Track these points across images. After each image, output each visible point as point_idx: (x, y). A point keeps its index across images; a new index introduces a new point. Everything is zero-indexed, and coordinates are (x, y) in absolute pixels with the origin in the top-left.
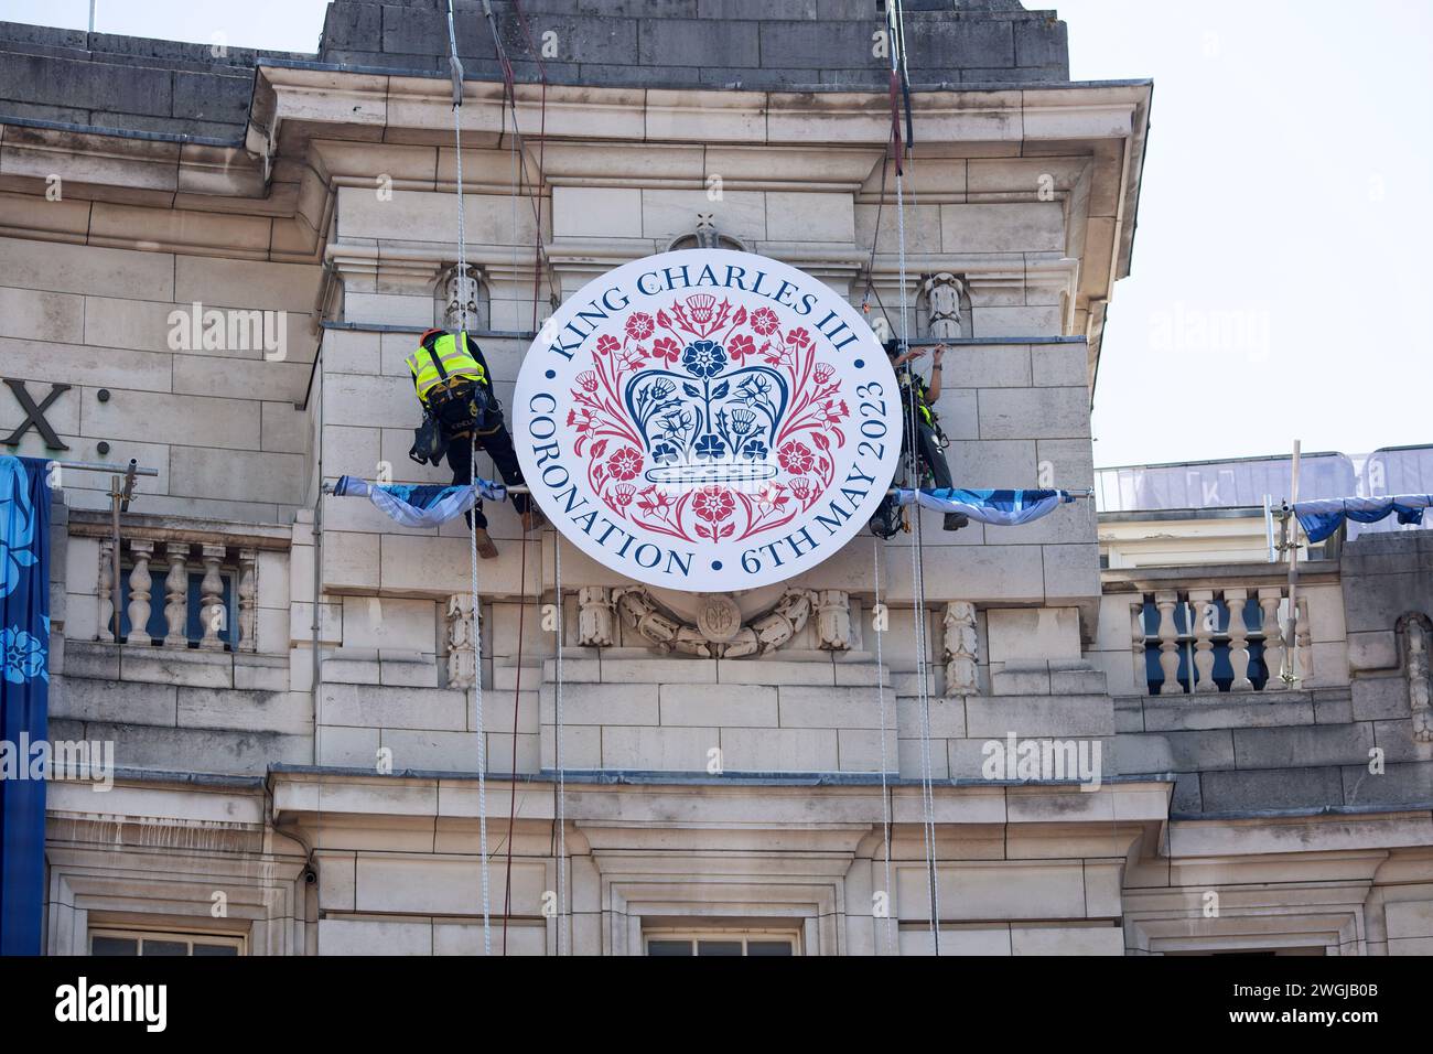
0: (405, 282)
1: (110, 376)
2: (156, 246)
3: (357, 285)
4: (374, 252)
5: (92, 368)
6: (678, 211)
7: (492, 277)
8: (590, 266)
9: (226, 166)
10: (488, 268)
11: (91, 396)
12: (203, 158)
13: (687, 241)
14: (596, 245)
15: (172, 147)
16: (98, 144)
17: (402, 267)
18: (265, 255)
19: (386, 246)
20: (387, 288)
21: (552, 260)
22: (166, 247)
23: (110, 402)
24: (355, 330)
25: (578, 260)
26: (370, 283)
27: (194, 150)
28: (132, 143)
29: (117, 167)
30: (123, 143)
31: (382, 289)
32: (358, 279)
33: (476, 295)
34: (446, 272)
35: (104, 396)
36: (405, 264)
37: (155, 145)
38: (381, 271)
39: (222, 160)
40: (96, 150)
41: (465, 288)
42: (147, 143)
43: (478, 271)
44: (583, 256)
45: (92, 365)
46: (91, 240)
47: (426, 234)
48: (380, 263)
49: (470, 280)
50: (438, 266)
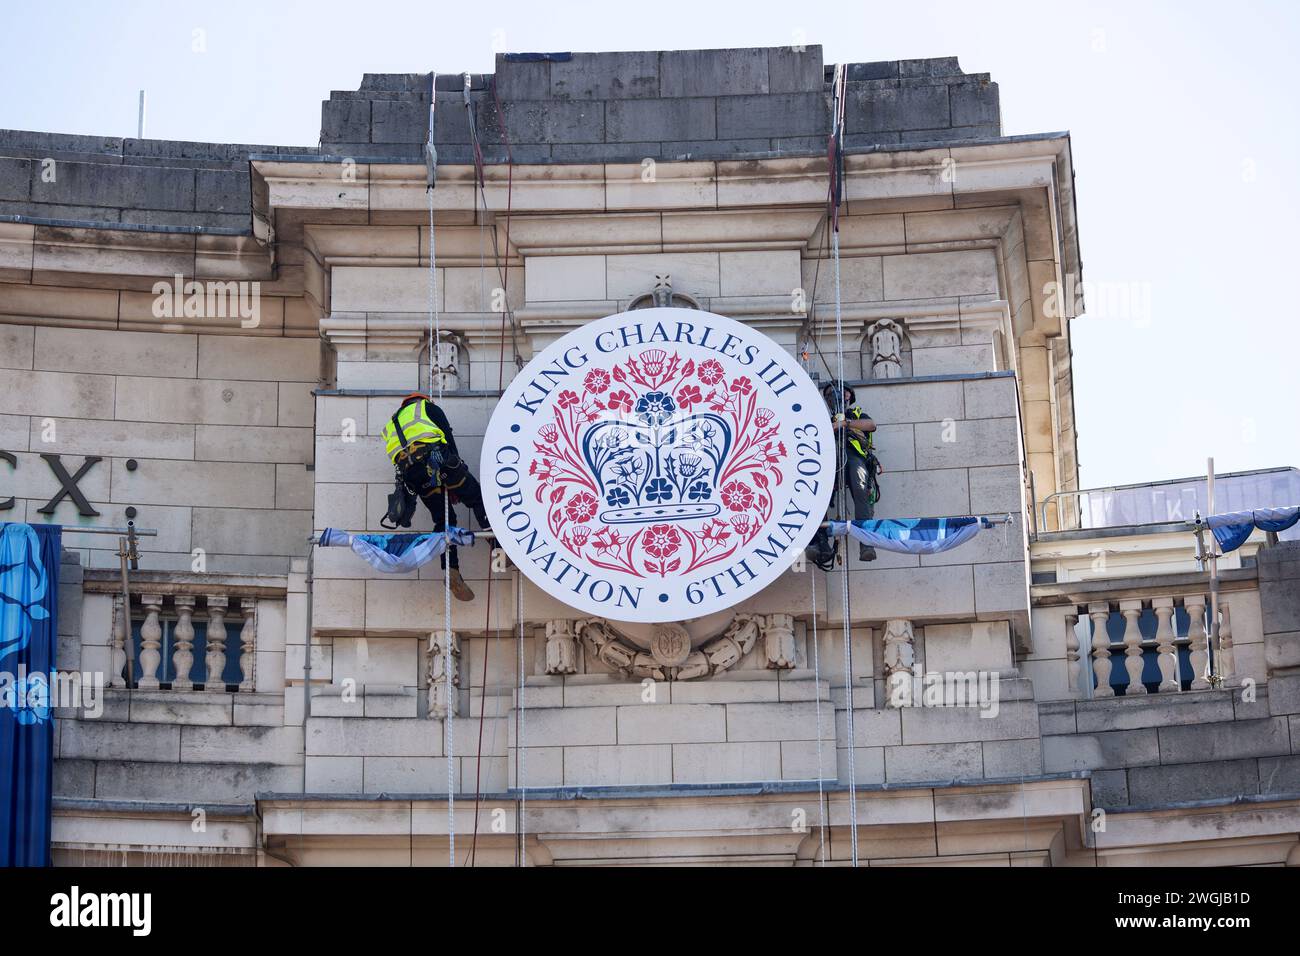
0: (392, 350)
1: (137, 447)
2: (180, 328)
3: (348, 355)
4: (362, 324)
5: (122, 440)
6: (640, 274)
7: (471, 342)
8: (556, 328)
9: (239, 253)
10: (467, 334)
11: (120, 466)
12: (217, 247)
13: (644, 301)
14: (563, 309)
15: (188, 238)
16: (121, 238)
17: (386, 337)
18: (280, 332)
19: (375, 318)
20: (376, 356)
21: (524, 324)
22: (190, 328)
23: (138, 471)
24: (344, 395)
25: (547, 323)
26: (360, 353)
27: (208, 239)
28: (152, 236)
29: (140, 258)
30: (143, 236)
31: (371, 357)
32: (348, 349)
33: (456, 359)
34: (425, 340)
35: (132, 466)
36: (391, 334)
37: (172, 237)
38: (370, 341)
39: (234, 248)
40: (120, 244)
41: (445, 354)
42: (165, 235)
43: (459, 339)
44: (552, 318)
45: (122, 438)
46: (121, 325)
47: (411, 305)
48: (369, 334)
49: (450, 345)
50: (421, 334)
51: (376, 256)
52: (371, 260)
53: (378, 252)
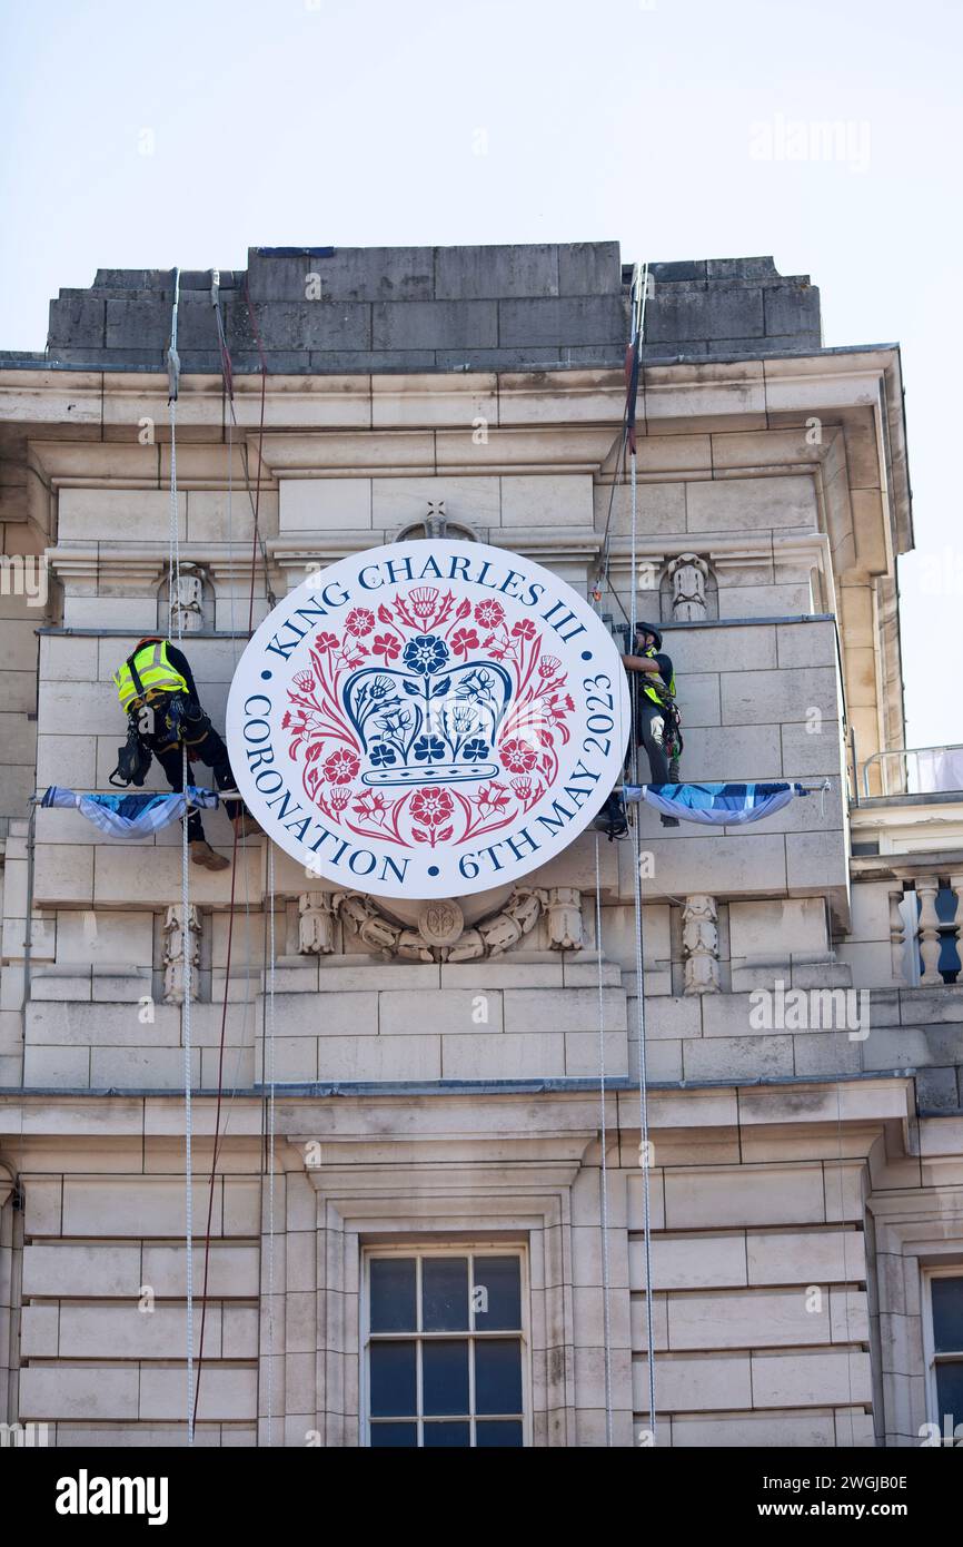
0: (128, 584)
3: (77, 591)
4: (93, 554)
6: (409, 499)
7: (217, 576)
8: (314, 561)
10: (213, 567)
13: (415, 532)
14: (322, 538)
17: (124, 569)
19: (107, 547)
20: (108, 591)
21: (277, 555)
24: (72, 635)
25: (303, 555)
26: (91, 587)
31: (103, 592)
32: (77, 583)
33: (200, 595)
34: (165, 572)
36: (126, 566)
38: (102, 573)
41: (186, 590)
43: (203, 572)
44: (309, 550)
47: (148, 532)
48: (101, 566)
49: (193, 579)
50: (161, 566)
51: (109, 477)
52: (103, 481)
53: (112, 472)
